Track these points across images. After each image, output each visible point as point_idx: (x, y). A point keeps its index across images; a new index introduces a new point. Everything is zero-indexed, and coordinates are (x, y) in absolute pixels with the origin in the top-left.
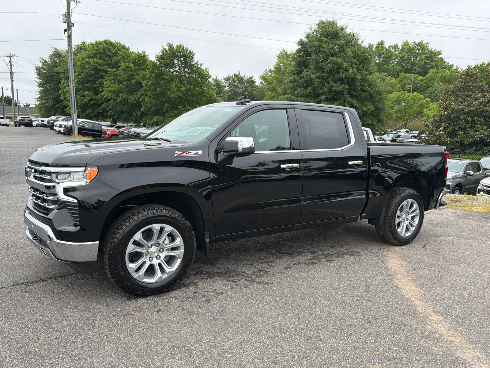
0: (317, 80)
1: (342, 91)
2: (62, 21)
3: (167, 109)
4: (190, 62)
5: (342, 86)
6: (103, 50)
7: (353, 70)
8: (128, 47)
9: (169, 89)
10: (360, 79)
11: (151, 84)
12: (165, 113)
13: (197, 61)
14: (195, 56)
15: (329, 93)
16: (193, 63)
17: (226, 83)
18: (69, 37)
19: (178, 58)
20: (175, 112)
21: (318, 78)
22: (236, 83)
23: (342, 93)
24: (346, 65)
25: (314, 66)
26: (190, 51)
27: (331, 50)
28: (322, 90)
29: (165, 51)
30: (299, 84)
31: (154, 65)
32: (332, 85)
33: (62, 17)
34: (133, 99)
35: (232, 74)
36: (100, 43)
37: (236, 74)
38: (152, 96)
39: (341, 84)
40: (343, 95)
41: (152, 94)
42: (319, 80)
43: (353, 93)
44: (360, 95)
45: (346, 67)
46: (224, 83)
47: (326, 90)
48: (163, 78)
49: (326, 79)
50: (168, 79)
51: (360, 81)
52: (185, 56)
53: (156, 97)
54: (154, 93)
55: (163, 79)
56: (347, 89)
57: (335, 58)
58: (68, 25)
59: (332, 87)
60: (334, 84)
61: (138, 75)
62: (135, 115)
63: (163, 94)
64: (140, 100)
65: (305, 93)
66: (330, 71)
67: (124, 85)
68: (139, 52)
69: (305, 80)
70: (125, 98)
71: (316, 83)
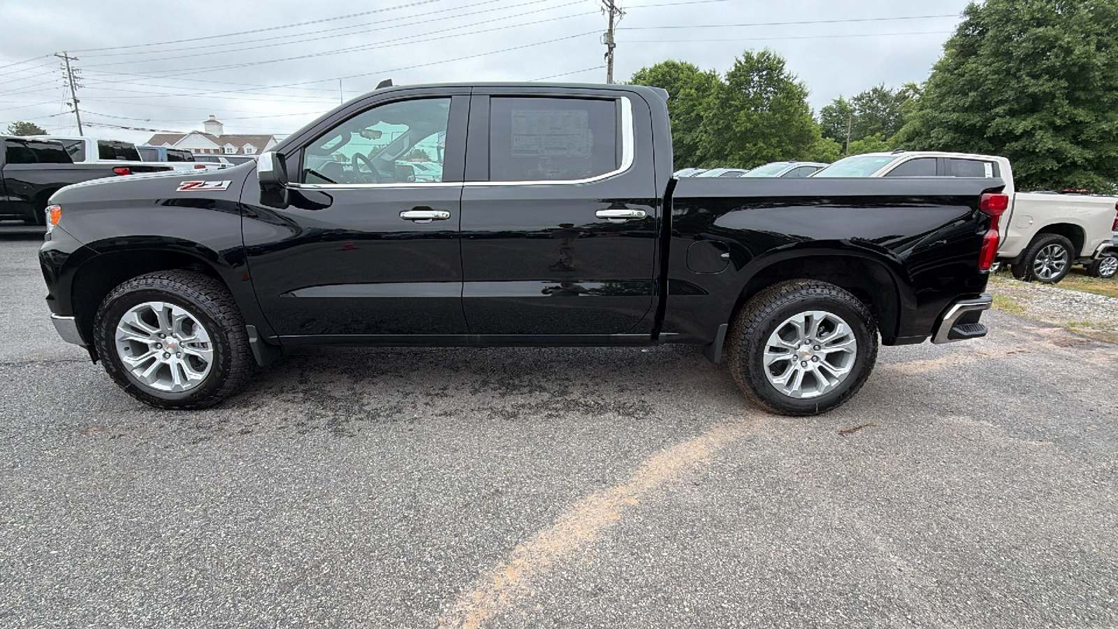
0: (993, 77)
1: (1051, 93)
2: (603, 42)
3: (731, 149)
4: (778, 76)
5: (1052, 84)
6: (663, 75)
7: (1087, 47)
8: (696, 67)
9: (736, 121)
10: (1104, 65)
11: (713, 115)
12: (727, 155)
13: (788, 73)
14: (785, 65)
15: (1017, 100)
16: (782, 77)
17: (856, 104)
18: (610, 62)
19: (759, 72)
20: (741, 153)
21: (995, 72)
22: (875, 102)
23: (1051, 96)
24: (1070, 39)
25: (991, 50)
26: (779, 59)
27: (1036, 14)
28: (1001, 95)
29: (738, 65)
30: (951, 88)
31: (721, 86)
32: (1026, 83)
33: (603, 38)
34: (689, 139)
35: (869, 90)
36: (660, 67)
37: (876, 88)
38: (712, 132)
39: (1050, 80)
40: (1052, 101)
41: (713, 129)
42: (996, 76)
43: (1080, 96)
44: (1098, 97)
45: (1068, 43)
46: (854, 105)
47: (1010, 94)
48: (730, 104)
49: (1015, 73)
50: (737, 106)
51: (1102, 68)
52: (770, 69)
53: (719, 132)
54: (716, 128)
55: (731, 106)
56: (1064, 88)
57: (1042, 29)
58: (609, 48)
59: (1026, 86)
60: (1032, 81)
61: (700, 104)
62: (691, 160)
63: (728, 127)
64: (698, 140)
65: (961, 104)
66: (1027, 55)
67: (681, 120)
68: (705, 72)
69: (966, 80)
70: (680, 138)
71: (990, 82)
